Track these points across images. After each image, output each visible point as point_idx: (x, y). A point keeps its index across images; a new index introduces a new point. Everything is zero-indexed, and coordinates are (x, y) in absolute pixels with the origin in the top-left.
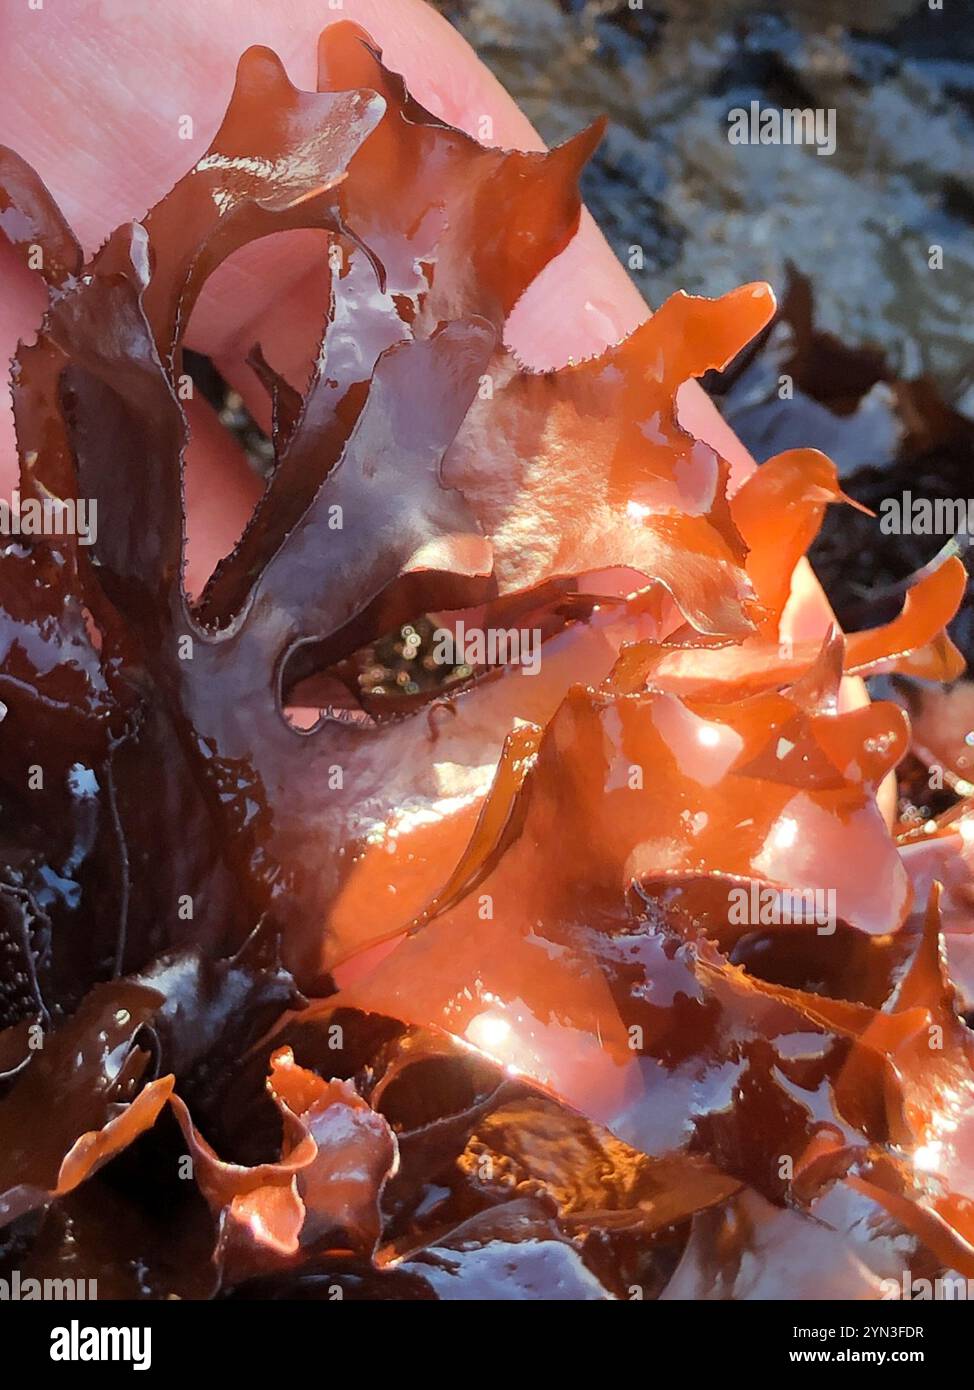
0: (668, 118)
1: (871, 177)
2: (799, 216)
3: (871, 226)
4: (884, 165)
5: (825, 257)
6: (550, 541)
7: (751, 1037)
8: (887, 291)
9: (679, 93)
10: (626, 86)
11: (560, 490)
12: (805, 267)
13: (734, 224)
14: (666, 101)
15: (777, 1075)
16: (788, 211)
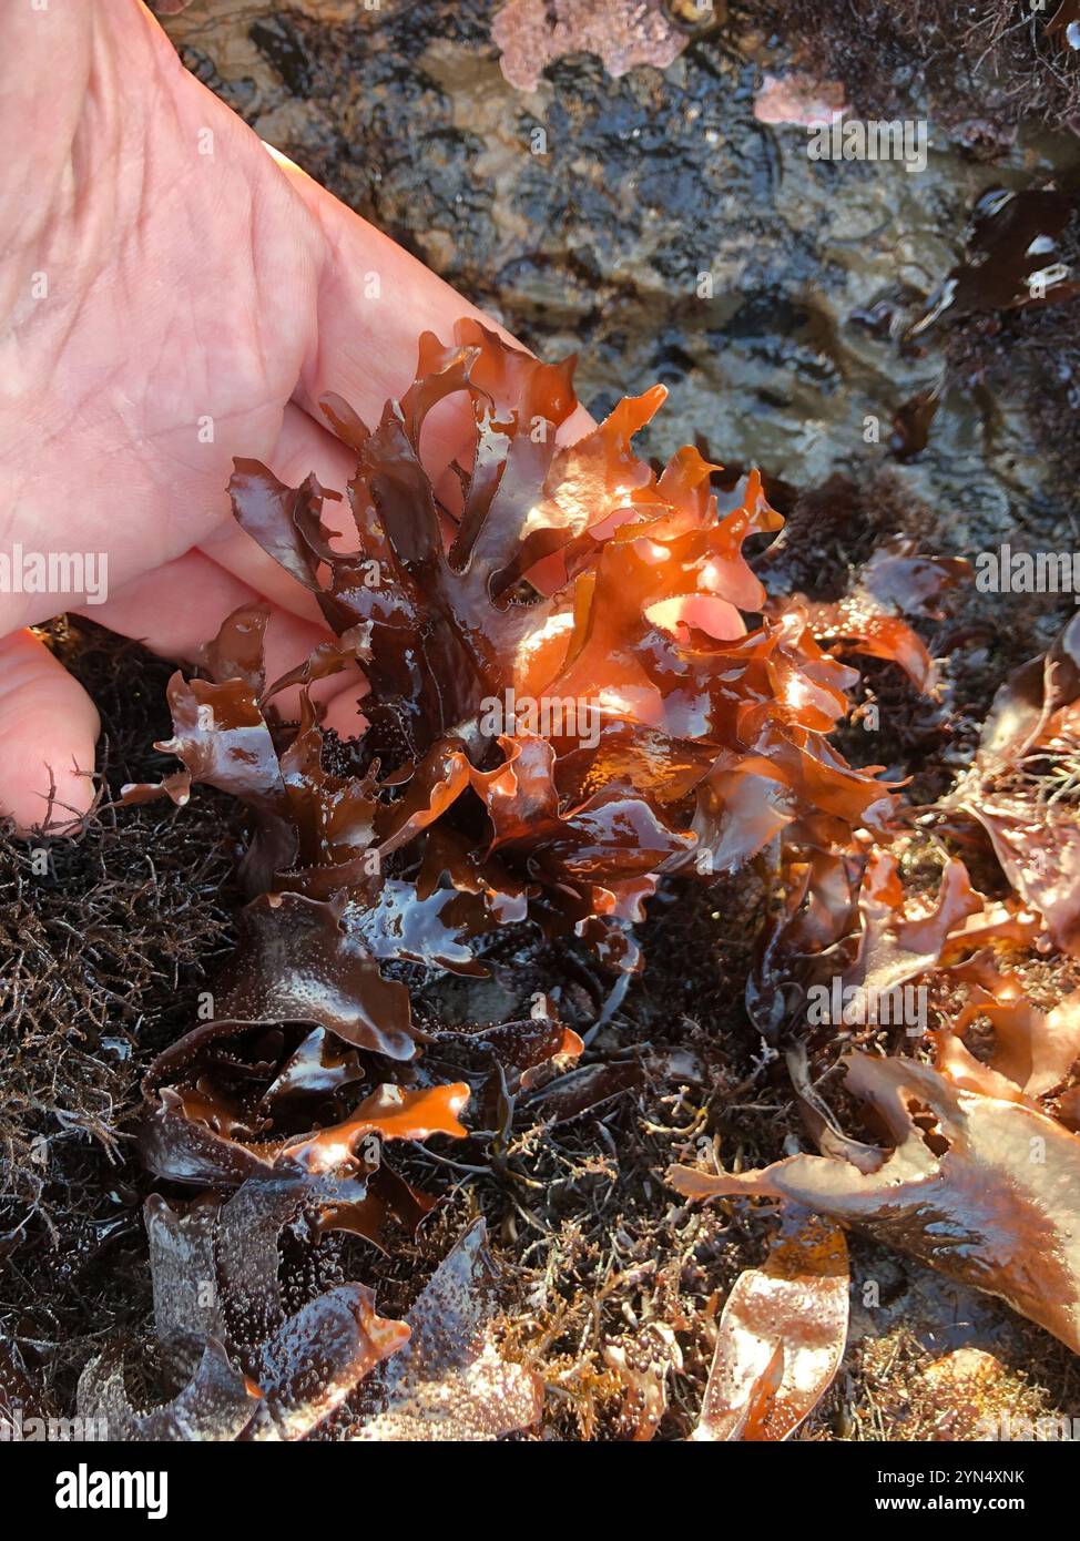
0: (633, 381)
1: (725, 393)
2: (698, 414)
3: (729, 413)
4: (730, 386)
5: (711, 429)
6: (585, 515)
7: (707, 680)
8: (739, 440)
9: (639, 369)
10: (615, 370)
11: (586, 493)
12: (704, 433)
13: (670, 423)
14: (632, 374)
15: (725, 691)
16: (691, 412)
